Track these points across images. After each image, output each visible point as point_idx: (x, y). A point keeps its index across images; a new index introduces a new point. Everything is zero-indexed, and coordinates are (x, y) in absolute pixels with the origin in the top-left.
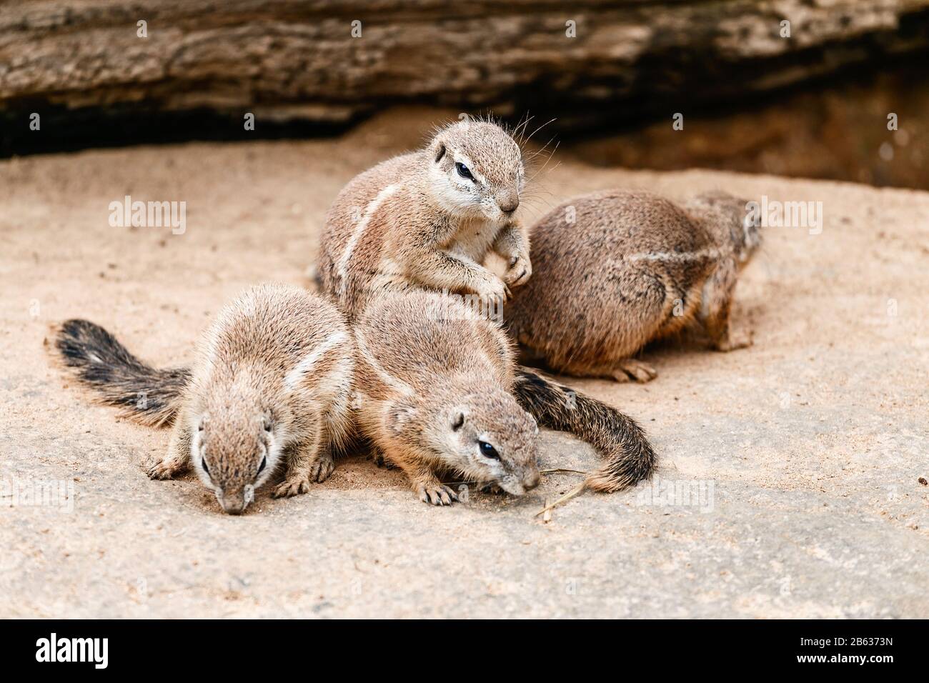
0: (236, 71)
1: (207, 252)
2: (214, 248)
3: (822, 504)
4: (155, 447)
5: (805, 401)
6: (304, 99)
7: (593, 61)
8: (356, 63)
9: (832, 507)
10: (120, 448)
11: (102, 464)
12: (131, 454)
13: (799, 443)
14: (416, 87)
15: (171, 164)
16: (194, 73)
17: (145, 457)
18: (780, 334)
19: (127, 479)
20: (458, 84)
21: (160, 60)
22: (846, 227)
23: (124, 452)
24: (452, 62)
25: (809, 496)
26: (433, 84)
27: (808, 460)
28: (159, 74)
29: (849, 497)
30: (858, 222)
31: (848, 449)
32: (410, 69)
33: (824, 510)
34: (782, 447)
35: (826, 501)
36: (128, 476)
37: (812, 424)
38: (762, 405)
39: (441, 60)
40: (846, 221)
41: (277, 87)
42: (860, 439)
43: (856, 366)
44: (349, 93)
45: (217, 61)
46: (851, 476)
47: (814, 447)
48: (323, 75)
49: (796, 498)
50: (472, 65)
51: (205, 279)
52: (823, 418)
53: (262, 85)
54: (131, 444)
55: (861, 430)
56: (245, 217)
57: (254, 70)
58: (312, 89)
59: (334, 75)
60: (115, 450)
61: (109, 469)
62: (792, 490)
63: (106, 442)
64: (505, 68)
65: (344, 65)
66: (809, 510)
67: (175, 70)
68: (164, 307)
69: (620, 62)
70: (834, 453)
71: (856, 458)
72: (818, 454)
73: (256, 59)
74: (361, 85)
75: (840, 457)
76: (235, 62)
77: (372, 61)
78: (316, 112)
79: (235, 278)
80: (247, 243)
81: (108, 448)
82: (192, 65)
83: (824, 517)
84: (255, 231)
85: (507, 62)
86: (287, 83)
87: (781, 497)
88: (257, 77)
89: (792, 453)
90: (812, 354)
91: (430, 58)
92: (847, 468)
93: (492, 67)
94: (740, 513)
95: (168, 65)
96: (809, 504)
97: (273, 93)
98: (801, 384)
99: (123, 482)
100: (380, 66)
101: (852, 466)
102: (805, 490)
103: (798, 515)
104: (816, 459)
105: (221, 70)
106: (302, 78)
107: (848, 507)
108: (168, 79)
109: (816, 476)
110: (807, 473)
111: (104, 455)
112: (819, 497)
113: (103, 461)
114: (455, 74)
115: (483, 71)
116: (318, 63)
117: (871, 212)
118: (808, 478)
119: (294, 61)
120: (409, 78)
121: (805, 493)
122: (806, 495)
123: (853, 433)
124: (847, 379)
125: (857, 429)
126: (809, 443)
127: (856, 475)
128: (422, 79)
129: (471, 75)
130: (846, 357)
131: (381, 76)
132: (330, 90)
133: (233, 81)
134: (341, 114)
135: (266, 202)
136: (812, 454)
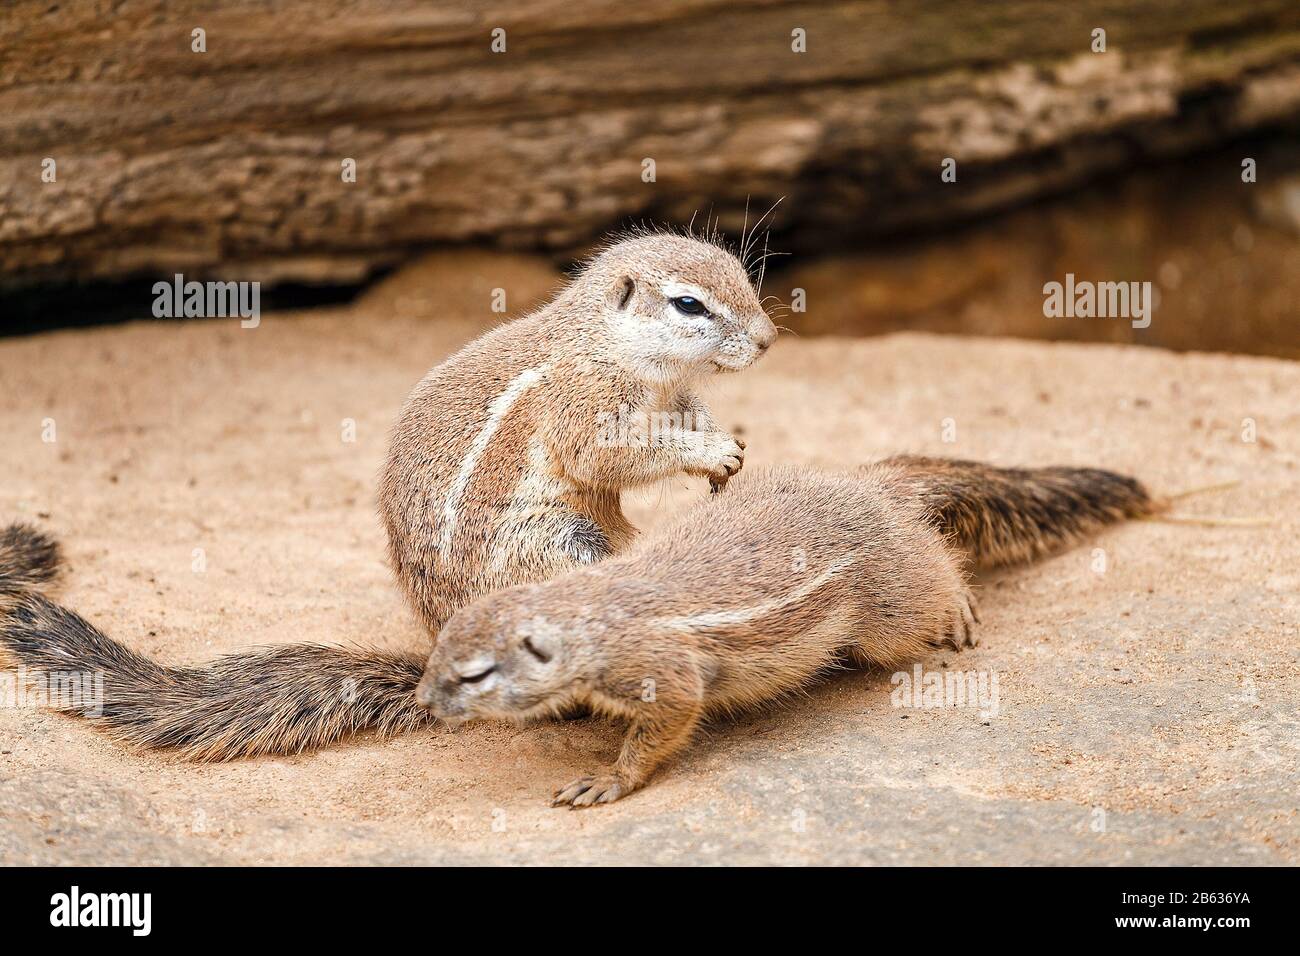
0: (200, 212)
1: (183, 488)
2: (193, 483)
3: (1177, 831)
4: (155, 789)
5: (1127, 678)
6: (299, 249)
7: (733, 175)
8: (380, 192)
9: (1191, 834)
10: (105, 792)
11: (83, 817)
12: (122, 800)
13: (1128, 741)
14: (467, 224)
15: (108, 357)
16: (137, 218)
17: (144, 804)
18: (1072, 578)
19: (124, 839)
20: (532, 216)
21: (91, 200)
22: (1142, 412)
23: (112, 798)
24: (523, 183)
25: (1157, 820)
26: (493, 218)
27: (1145, 765)
28: (89, 222)
29: (1214, 819)
30: (1160, 405)
31: (1201, 747)
32: (460, 197)
33: (1181, 840)
34: (1105, 749)
35: (1182, 827)
36: (125, 835)
37: (1144, 712)
38: (1066, 687)
39: (506, 181)
40: (1141, 403)
41: (261, 233)
42: (1215, 730)
43: (1193, 622)
44: (367, 237)
45: (173, 197)
46: (1211, 786)
47: (1151, 747)
48: (329, 211)
49: (1138, 824)
50: (553, 188)
51: (184, 529)
52: (1159, 702)
53: (237, 230)
54: (119, 785)
55: (1215, 717)
56: (231, 432)
57: (227, 208)
58: (310, 234)
59: (346, 210)
60: (97, 794)
61: (95, 824)
62: (1130, 812)
63: (81, 783)
64: (603, 190)
65: (362, 195)
66: (1159, 841)
67: (111, 214)
68: (133, 575)
69: (773, 175)
70: (1183, 753)
71: (1215, 759)
72: (1158, 756)
73: (230, 192)
74: (385, 225)
75: (1191, 759)
76: (199, 198)
77: (404, 187)
78: (313, 269)
79: (232, 527)
80: (239, 473)
81: (88, 792)
82: (138, 205)
83: (1183, 851)
84: (250, 453)
85: (606, 182)
86: (274, 226)
87: (1115, 824)
88: (231, 219)
89: (1121, 758)
90: (1126, 607)
91: (490, 179)
92: (1204, 774)
93: (584, 189)
94: (1057, 851)
95: (100, 209)
96: (1158, 833)
97: (252, 241)
98: (1118, 651)
99: (120, 843)
100: (415, 195)
101: (1211, 772)
102: (1149, 812)
103: (1145, 849)
104: (1157, 764)
105: (177, 211)
106: (297, 217)
107: (1215, 833)
108: (101, 228)
109: (1160, 789)
110: (1147, 785)
111: (84, 802)
112: (1172, 820)
113: (82, 812)
114: (527, 201)
115: (570, 195)
116: (324, 193)
117: (1175, 388)
118: (1149, 792)
119: (286, 194)
120: (458, 210)
121: (1149, 816)
122: (1152, 819)
123: (1205, 722)
124: (1184, 642)
125: (1211, 716)
126: (1144, 741)
127: (1218, 785)
128: (478, 212)
129: (552, 202)
130: (1176, 610)
131: (415, 210)
132: (339, 234)
133: (194, 227)
134: (352, 270)
135: (258, 408)
136: (1150, 756)
